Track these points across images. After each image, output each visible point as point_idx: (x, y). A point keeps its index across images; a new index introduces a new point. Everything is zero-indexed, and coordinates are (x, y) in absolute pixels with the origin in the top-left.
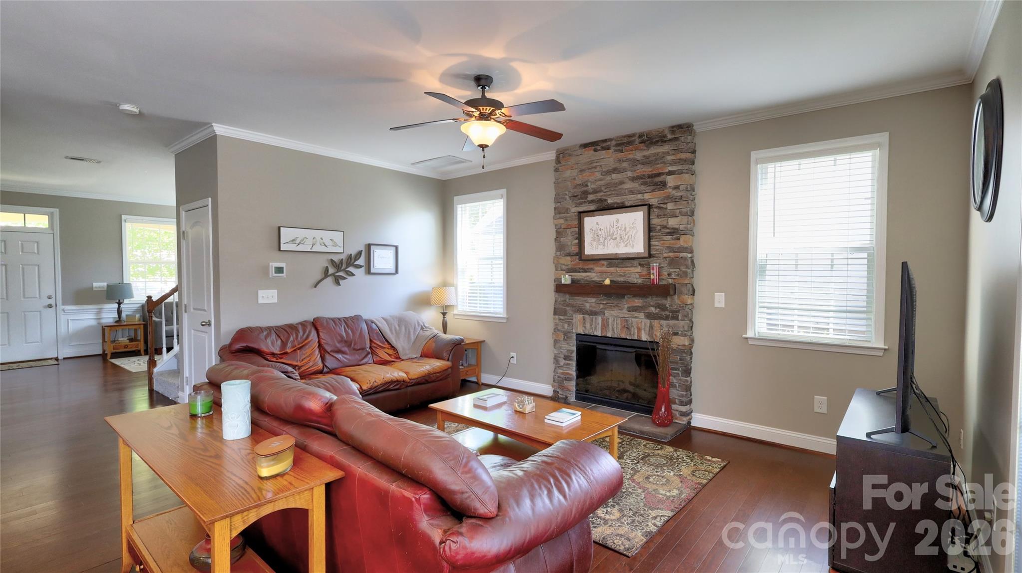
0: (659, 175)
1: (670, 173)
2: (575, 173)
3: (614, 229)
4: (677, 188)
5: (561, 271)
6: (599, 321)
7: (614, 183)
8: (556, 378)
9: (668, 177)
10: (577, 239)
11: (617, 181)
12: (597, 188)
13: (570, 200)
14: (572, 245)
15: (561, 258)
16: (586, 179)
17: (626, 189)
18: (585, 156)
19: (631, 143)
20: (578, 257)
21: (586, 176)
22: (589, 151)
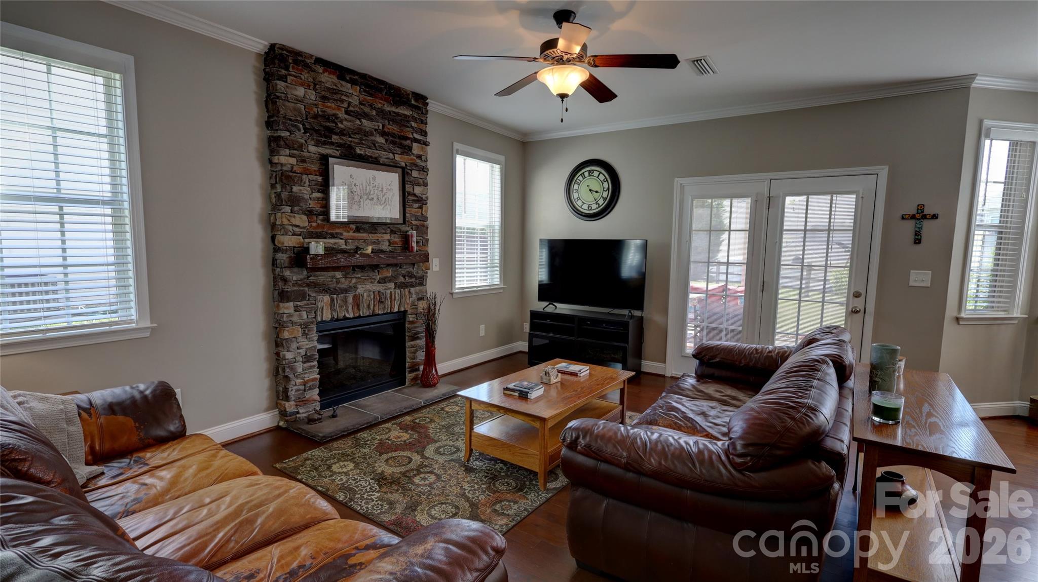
0: (406, 138)
1: (416, 140)
2: (312, 95)
3: (371, 187)
4: (419, 157)
5: (292, 235)
6: (350, 300)
7: (365, 131)
8: (292, 393)
9: (414, 143)
10: (318, 191)
11: (368, 129)
12: (344, 130)
13: (305, 133)
14: (310, 198)
15: (294, 217)
16: (329, 111)
17: (378, 142)
18: (328, 79)
19: (381, 91)
20: (321, 217)
21: (331, 108)
22: (330, 73)
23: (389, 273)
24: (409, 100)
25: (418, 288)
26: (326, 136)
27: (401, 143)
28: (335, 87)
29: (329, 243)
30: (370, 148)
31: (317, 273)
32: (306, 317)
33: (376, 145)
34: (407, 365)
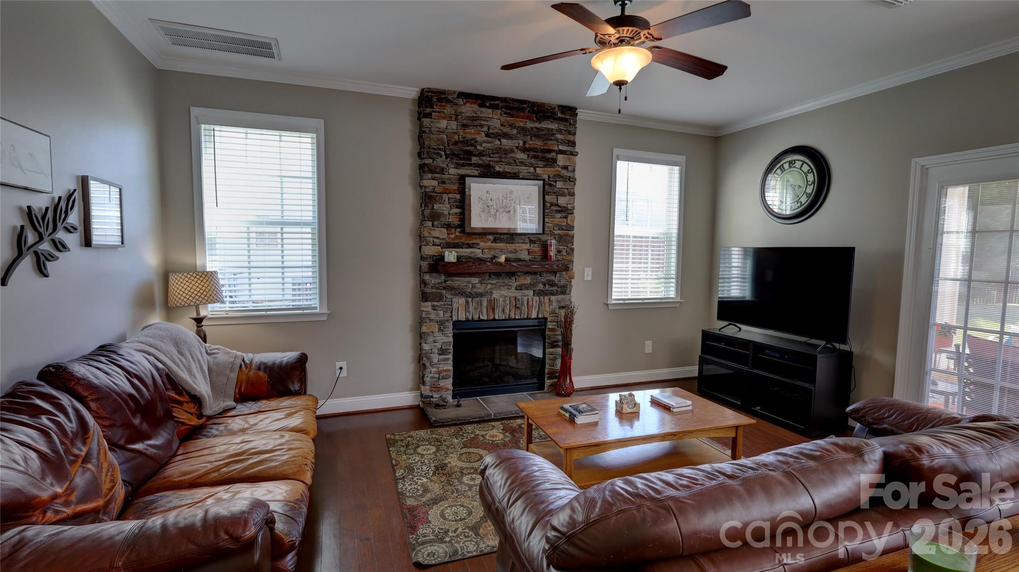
0: (550, 151)
1: (561, 152)
2: (454, 125)
3: (508, 201)
4: (565, 168)
5: (433, 245)
6: (485, 304)
7: (504, 150)
8: (427, 379)
9: (558, 155)
10: (457, 207)
11: (507, 148)
12: (484, 151)
13: (447, 158)
14: (449, 214)
15: (434, 230)
16: (469, 137)
17: (518, 159)
18: (469, 109)
19: (523, 109)
20: (458, 230)
21: (471, 133)
22: (471, 103)
23: (528, 280)
24: (554, 113)
25: (560, 297)
26: (465, 159)
27: (545, 157)
28: (475, 115)
29: (465, 252)
30: (509, 164)
31: (454, 278)
32: (442, 316)
33: (517, 161)
34: (546, 371)
